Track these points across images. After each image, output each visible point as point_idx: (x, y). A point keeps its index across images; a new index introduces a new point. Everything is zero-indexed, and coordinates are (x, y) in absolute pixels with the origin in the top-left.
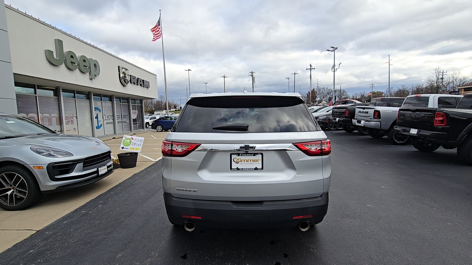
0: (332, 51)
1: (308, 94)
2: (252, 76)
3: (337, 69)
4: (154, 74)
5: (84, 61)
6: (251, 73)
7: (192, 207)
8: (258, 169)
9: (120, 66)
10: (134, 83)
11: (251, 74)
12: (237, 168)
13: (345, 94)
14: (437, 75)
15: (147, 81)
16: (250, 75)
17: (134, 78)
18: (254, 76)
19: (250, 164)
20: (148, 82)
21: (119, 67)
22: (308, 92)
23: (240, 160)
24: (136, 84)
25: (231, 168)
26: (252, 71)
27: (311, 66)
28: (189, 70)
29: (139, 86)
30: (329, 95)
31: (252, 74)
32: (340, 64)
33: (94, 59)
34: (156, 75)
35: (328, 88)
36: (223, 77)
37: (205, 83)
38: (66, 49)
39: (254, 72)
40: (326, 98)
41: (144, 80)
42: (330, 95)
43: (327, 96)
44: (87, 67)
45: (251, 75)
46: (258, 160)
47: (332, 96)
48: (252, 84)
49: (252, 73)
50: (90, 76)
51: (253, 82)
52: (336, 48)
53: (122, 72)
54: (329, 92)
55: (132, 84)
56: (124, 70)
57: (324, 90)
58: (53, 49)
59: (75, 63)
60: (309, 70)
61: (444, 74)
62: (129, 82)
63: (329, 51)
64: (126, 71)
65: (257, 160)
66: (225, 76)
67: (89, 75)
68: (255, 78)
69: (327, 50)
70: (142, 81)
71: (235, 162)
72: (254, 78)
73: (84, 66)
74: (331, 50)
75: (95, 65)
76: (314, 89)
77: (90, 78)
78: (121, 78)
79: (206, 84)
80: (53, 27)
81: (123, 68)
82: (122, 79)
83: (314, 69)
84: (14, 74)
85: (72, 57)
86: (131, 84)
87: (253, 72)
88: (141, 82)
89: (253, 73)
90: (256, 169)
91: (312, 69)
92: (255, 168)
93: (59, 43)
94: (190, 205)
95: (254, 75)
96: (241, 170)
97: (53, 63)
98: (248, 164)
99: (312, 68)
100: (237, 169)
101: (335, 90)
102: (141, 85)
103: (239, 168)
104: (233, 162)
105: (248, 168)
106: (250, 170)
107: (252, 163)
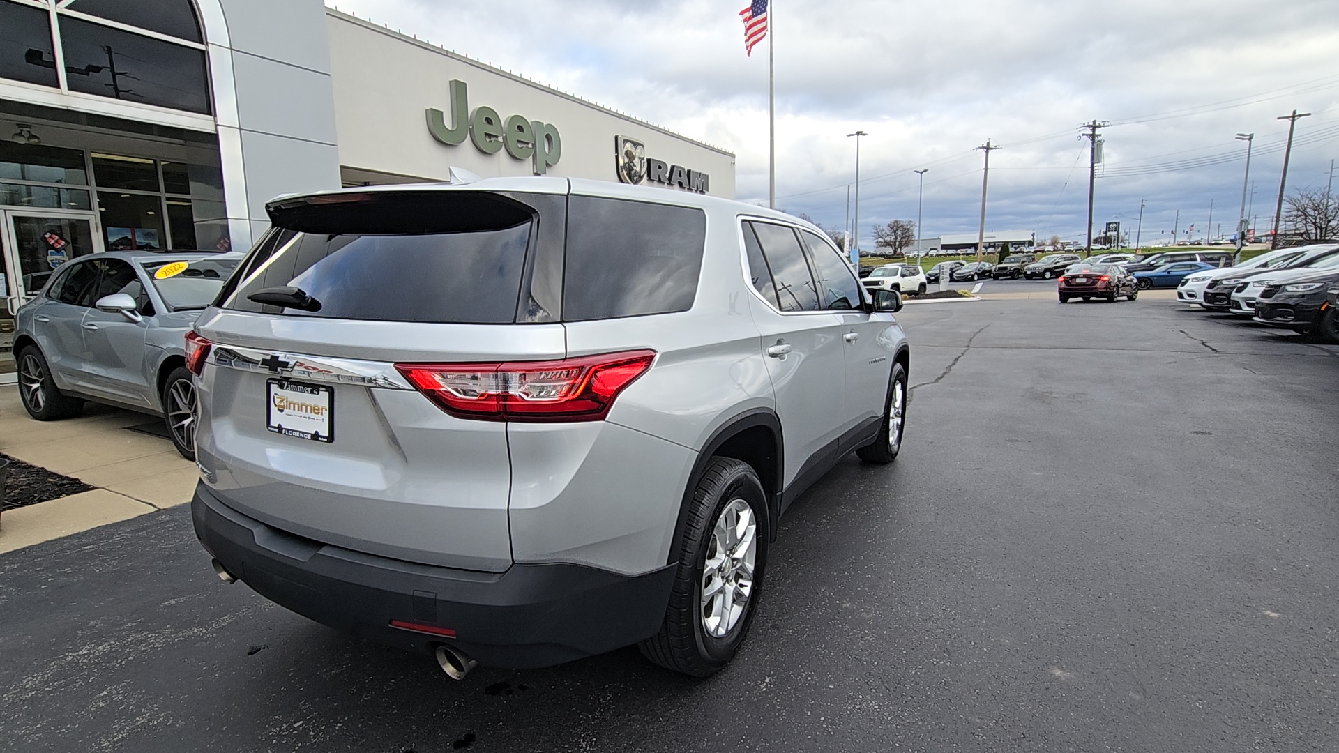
2: (1093, 136)
4: (725, 153)
5: (520, 129)
6: (1089, 126)
8: (320, 439)
9: (620, 136)
10: (660, 181)
11: (1091, 133)
12: (280, 425)
15: (700, 174)
16: (1083, 135)
17: (660, 168)
18: (1100, 138)
19: (306, 418)
20: (703, 175)
21: (616, 138)
23: (287, 401)
24: (666, 184)
25: (268, 425)
28: (858, 133)
29: (677, 186)
31: (1093, 130)
33: (545, 124)
34: (733, 156)
36: (983, 148)
37: (917, 172)
38: (474, 104)
39: (1102, 124)
41: (692, 169)
44: (528, 143)
45: (1089, 136)
46: (322, 409)
48: (1090, 165)
49: (1094, 127)
50: (535, 166)
51: (1095, 161)
53: (625, 150)
55: (656, 182)
56: (629, 146)
58: (444, 106)
59: (497, 137)
62: (645, 177)
64: (636, 148)
65: (318, 409)
66: (991, 145)
67: (533, 164)
68: (1104, 145)
70: (684, 176)
71: (276, 408)
72: (1100, 143)
73: (519, 141)
75: (548, 137)
77: (535, 172)
78: (622, 167)
79: (921, 173)
80: (447, 51)
81: (625, 141)
82: (622, 171)
84: (342, 167)
85: (489, 121)
86: (651, 183)
87: (1097, 124)
88: (680, 176)
89: (1100, 126)
90: (316, 436)
92: (313, 433)
93: (459, 90)
95: (1100, 135)
96: (285, 434)
97: (443, 139)
98: (301, 417)
100: (277, 430)
102: (680, 184)
103: (283, 427)
104: (273, 409)
105: (300, 432)
106: (301, 437)
107: (309, 414)
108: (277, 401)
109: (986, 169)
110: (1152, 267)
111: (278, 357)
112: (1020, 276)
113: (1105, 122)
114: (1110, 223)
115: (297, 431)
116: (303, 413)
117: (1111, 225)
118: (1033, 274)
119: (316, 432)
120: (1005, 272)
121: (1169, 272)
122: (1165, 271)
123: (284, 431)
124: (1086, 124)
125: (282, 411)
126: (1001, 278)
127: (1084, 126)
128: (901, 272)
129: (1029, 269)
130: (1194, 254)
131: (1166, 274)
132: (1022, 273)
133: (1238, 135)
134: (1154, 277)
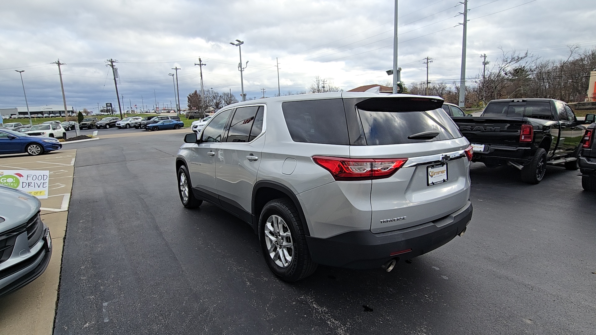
0: (237, 45)
1: (189, 97)
2: (112, 66)
3: (244, 68)
6: (110, 61)
7: (403, 239)
8: (446, 181)
12: (433, 182)
13: (234, 99)
14: (317, 84)
16: (108, 64)
22: (189, 95)
23: (434, 173)
25: (428, 185)
26: (111, 59)
27: (200, 61)
30: (215, 100)
32: (247, 63)
35: (214, 91)
36: (56, 63)
37: (17, 71)
39: (115, 61)
40: (213, 104)
42: (217, 100)
43: (213, 100)
45: (110, 65)
47: (219, 101)
48: (114, 78)
49: (112, 62)
51: (116, 77)
52: (242, 42)
54: (216, 96)
57: (208, 93)
60: (198, 65)
61: (325, 82)
63: (233, 44)
65: (444, 171)
66: (61, 63)
68: (118, 71)
69: (231, 43)
74: (235, 44)
76: (196, 91)
83: (204, 65)
89: (114, 62)
91: (203, 64)
92: (443, 180)
94: (399, 237)
95: (115, 66)
96: (435, 185)
99: (201, 63)
100: (432, 184)
101: (244, 93)
103: (434, 182)
104: (429, 177)
105: (440, 181)
106: (440, 183)
107: (441, 174)
108: (430, 174)
109: (60, 74)
110: (156, 122)
111: (447, 155)
112: (93, 127)
113: (116, 60)
114: (108, 103)
115: (439, 182)
116: (439, 175)
117: (108, 104)
118: (101, 126)
119: (444, 179)
120: (86, 125)
121: (163, 124)
122: (162, 123)
123: (435, 183)
124: (108, 60)
125: (432, 177)
126: (83, 129)
127: (108, 61)
128: (52, 127)
129: (98, 124)
130: (168, 117)
131: (162, 124)
132: (95, 126)
133: (170, 74)
134: (159, 125)
